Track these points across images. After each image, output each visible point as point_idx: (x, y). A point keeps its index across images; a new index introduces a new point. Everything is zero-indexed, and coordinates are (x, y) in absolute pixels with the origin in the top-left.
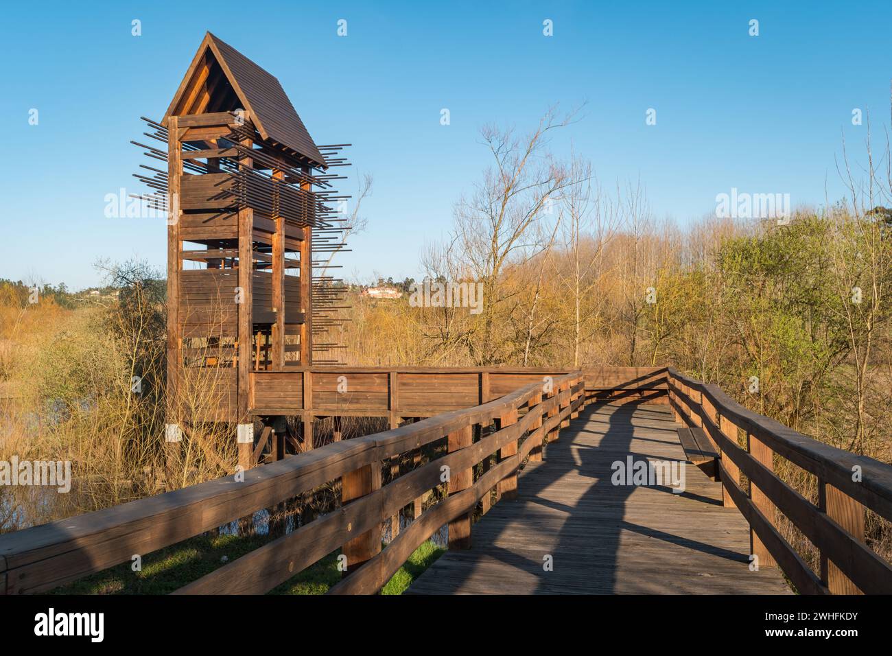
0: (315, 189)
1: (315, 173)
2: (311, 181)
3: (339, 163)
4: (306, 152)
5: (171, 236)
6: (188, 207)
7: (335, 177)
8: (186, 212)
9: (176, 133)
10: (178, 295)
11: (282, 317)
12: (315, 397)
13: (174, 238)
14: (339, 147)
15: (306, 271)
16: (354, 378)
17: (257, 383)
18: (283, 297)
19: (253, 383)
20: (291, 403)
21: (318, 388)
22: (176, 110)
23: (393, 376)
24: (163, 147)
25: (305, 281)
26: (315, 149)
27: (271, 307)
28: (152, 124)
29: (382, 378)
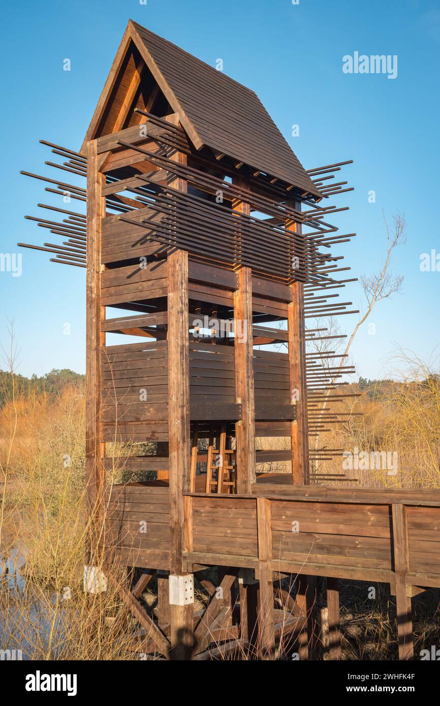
0: (306, 230)
1: (305, 208)
2: (300, 219)
3: (337, 189)
4: (280, 173)
5: (90, 301)
6: (111, 259)
7: (332, 209)
8: (109, 266)
9: (96, 161)
10: (99, 382)
11: (250, 412)
12: (276, 539)
13: (94, 305)
14: (336, 167)
15: (296, 346)
16: (334, 511)
17: (196, 512)
18: (251, 381)
19: (190, 511)
20: (242, 546)
21: (280, 526)
22: (101, 129)
23: (397, 509)
25: (294, 360)
26: (306, 175)
27: (234, 397)
28: (59, 150)
29: (380, 512)
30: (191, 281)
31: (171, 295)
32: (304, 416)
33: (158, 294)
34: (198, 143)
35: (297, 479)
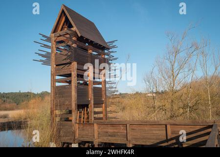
0: (106, 57)
1: (106, 51)
2: (105, 54)
3: (114, 47)
4: (100, 43)
5: (52, 74)
6: (57, 64)
7: (113, 52)
8: (57, 65)
9: (53, 39)
10: (54, 95)
11: (92, 102)
12: (99, 134)
13: (53, 75)
14: (113, 42)
15: (104, 85)
16: (113, 126)
17: (79, 128)
18: (93, 94)
19: (77, 128)
20: (91, 136)
21: (100, 130)
22: (55, 31)
23: (128, 125)
24: (50, 44)
25: (103, 89)
26: (106, 43)
27: (88, 98)
28: (44, 36)
29: (124, 126)
30: (77, 69)
31: (72, 73)
32: (106, 103)
33: (69, 73)
34: (79, 35)
35: (104, 118)
